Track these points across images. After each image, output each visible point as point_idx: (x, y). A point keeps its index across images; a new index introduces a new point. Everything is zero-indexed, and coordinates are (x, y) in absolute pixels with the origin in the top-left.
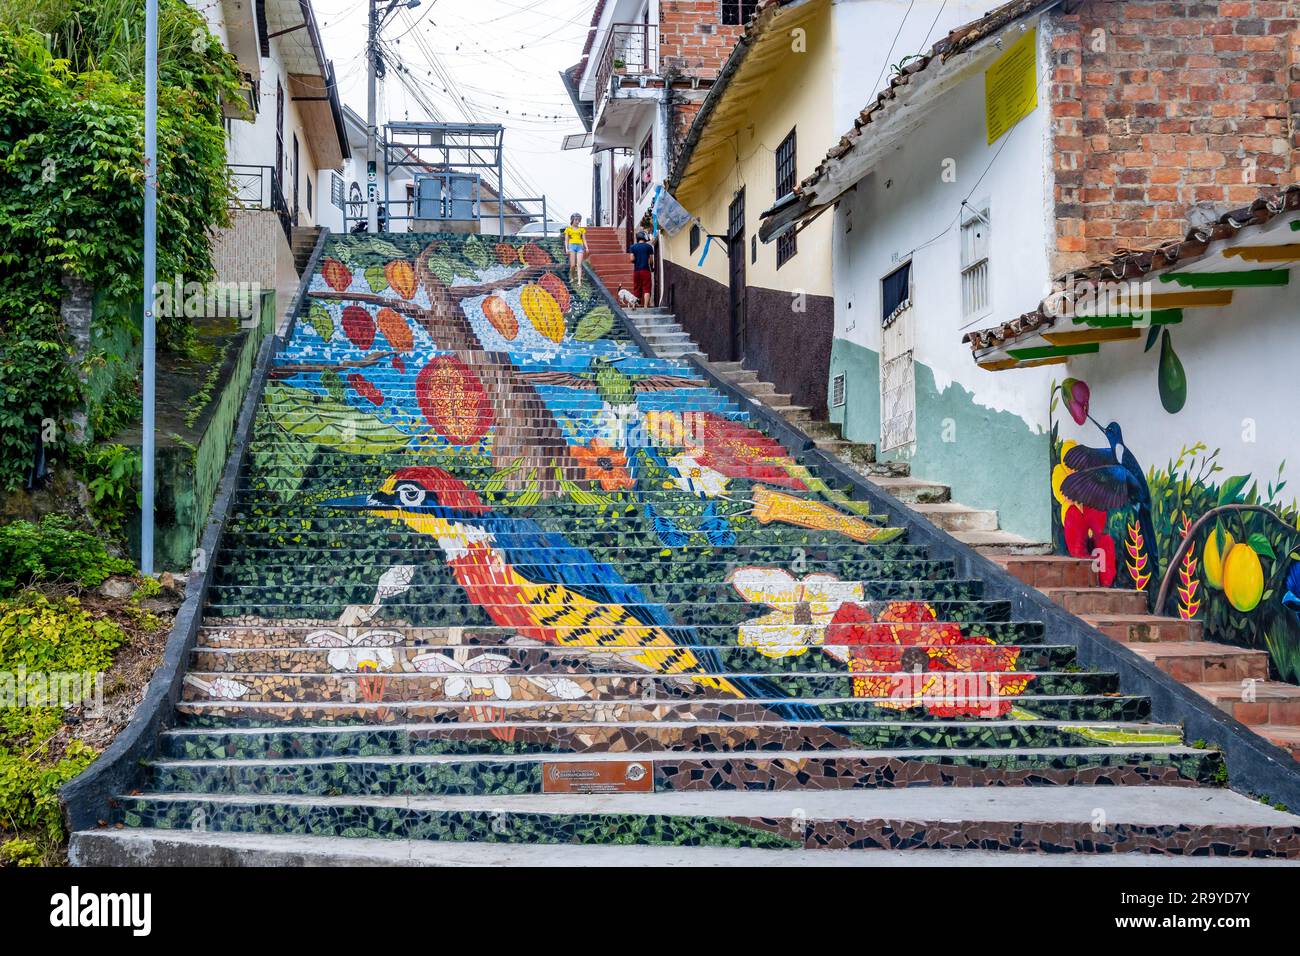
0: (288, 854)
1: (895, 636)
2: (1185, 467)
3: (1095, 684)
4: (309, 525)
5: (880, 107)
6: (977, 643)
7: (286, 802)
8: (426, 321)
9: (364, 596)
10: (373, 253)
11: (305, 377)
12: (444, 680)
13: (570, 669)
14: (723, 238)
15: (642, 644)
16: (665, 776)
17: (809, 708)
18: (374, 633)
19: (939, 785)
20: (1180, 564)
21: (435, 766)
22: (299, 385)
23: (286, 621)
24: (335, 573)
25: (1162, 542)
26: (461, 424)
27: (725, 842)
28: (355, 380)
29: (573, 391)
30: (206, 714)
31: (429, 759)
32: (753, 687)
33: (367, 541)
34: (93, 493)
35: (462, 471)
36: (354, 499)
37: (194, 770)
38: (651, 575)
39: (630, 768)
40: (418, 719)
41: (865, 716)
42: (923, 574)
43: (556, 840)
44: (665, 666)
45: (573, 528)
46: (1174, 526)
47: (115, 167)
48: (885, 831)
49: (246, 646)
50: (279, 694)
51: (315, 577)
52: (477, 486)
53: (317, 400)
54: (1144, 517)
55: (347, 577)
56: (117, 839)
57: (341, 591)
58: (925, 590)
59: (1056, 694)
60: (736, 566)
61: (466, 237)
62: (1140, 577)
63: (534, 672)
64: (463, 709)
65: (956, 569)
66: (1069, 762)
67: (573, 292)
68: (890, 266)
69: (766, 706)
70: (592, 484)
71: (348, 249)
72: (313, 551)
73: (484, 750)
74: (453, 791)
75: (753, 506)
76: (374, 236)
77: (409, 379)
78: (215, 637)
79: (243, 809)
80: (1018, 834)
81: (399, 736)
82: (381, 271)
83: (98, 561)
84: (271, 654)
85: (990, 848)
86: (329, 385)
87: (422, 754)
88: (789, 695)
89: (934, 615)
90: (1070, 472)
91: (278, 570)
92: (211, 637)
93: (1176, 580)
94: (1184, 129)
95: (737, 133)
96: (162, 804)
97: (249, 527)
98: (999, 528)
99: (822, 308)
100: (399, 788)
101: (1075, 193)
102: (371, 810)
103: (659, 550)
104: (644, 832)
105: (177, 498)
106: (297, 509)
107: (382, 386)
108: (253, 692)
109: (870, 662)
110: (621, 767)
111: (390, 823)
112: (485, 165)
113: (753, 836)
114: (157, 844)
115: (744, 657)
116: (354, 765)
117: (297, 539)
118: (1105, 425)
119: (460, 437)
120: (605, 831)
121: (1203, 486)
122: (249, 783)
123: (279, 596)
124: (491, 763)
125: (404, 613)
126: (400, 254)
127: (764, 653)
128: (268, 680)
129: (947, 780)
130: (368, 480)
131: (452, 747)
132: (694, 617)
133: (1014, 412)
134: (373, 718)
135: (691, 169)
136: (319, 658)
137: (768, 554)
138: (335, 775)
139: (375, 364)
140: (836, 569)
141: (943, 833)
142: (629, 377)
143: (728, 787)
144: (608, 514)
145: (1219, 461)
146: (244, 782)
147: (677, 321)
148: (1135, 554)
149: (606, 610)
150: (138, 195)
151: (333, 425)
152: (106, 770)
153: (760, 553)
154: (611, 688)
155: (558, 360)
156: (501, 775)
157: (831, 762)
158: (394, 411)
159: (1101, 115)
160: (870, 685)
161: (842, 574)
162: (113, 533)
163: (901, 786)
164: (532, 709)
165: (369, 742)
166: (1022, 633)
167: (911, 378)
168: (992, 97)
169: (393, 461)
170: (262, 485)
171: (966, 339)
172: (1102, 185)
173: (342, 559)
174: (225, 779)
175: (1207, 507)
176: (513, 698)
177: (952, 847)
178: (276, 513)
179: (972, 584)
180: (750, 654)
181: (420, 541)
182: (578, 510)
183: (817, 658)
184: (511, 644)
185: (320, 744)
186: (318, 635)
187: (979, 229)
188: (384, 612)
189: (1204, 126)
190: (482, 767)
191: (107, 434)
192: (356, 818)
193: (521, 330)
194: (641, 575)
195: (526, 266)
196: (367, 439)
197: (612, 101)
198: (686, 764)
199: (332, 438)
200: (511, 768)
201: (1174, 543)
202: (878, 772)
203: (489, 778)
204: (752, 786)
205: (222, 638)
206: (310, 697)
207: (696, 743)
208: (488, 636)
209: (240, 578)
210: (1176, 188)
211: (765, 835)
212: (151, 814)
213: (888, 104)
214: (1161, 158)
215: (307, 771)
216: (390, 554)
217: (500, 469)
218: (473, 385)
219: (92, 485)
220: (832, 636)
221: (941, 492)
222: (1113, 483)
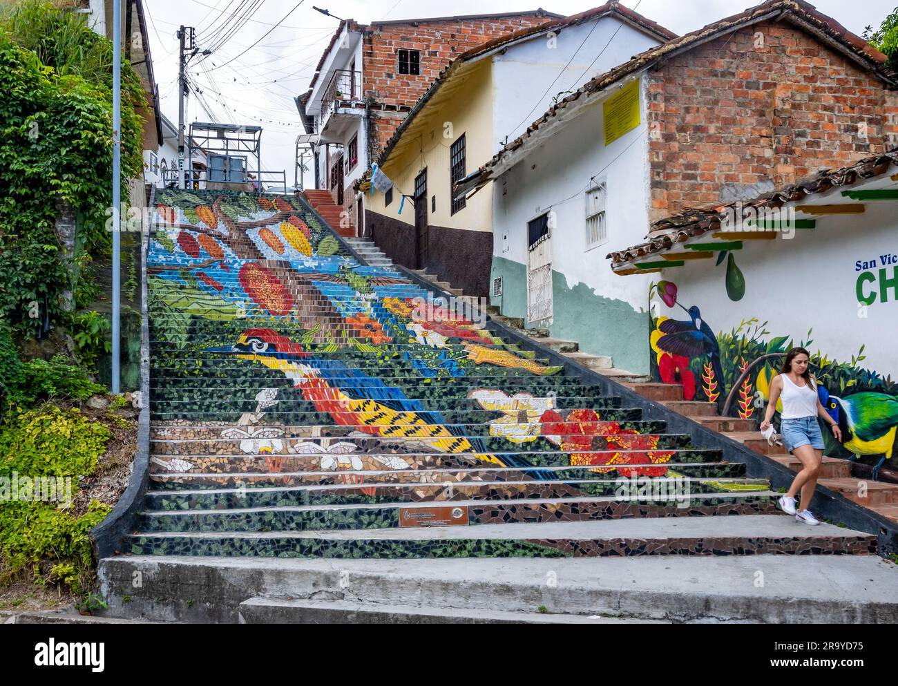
0: (252, 570)
1: (582, 430)
2: (744, 331)
3: (708, 456)
4: (201, 363)
5: (545, 120)
6: (629, 433)
7: (241, 537)
8: (229, 242)
9: (250, 407)
10: (186, 201)
11: (170, 273)
12: (320, 458)
13: (393, 451)
14: (411, 197)
15: (432, 436)
16: (475, 515)
17: (550, 473)
18: (265, 430)
19: (639, 517)
20: (740, 387)
21: (331, 512)
22: (167, 278)
23: (204, 423)
24: (227, 393)
25: (728, 374)
26: (277, 303)
27: (524, 555)
28: (201, 275)
29: (335, 285)
30: (170, 481)
31: (327, 508)
32: (511, 460)
33: (241, 373)
34: (77, 343)
35: (286, 331)
36: (224, 347)
37: (173, 517)
38: (423, 395)
39: (454, 510)
40: (309, 483)
41: (583, 477)
42: (582, 393)
43: (418, 556)
44: (452, 448)
45: (365, 366)
46: (736, 365)
47: (95, 136)
48: (622, 545)
49: (182, 438)
50: (213, 469)
51: (215, 395)
52: (297, 341)
53: (182, 288)
54: (715, 361)
55: (235, 395)
56: (133, 562)
57: (235, 404)
58: (588, 403)
59: (687, 462)
60: (474, 389)
61: (239, 193)
62: (711, 395)
63: (371, 453)
64: (337, 476)
65: (601, 390)
66: (713, 502)
67: (311, 227)
68: (534, 215)
69: (524, 472)
70: (367, 340)
71: (170, 198)
72: (209, 380)
73: (356, 501)
74: (342, 527)
75: (468, 353)
76: (183, 191)
77: (234, 276)
78: (162, 433)
79: (213, 541)
80: (700, 545)
81: (303, 494)
82: (193, 212)
83: (84, 385)
84: (203, 444)
85: (684, 553)
86: (186, 279)
87: (317, 504)
88: (532, 465)
89: (598, 417)
90: (663, 334)
91: (191, 391)
92: (159, 433)
93: (736, 396)
94: (718, 141)
95: (421, 136)
96: (157, 540)
97: (163, 365)
98: (613, 367)
99: (486, 239)
100: (308, 526)
101: (662, 174)
102: (298, 540)
103: (424, 379)
104: (474, 550)
105: (130, 346)
106: (190, 354)
107: (219, 280)
108: (196, 467)
109: (573, 445)
110: (448, 510)
111: (311, 548)
112: (250, 151)
113: (542, 550)
114: (161, 565)
115: (499, 443)
116: (279, 512)
117: (196, 372)
118: (688, 308)
119: (277, 311)
120: (450, 550)
121: (756, 343)
122: (210, 525)
123: (196, 407)
124: (367, 509)
125: (279, 417)
126: (202, 202)
127: (511, 440)
128: (206, 460)
129: (644, 514)
130: (230, 337)
131: (336, 500)
132: (458, 419)
133: (623, 300)
134: (280, 483)
135: (391, 156)
136: (234, 445)
137: (488, 381)
138: (266, 519)
139: (210, 267)
140: (532, 390)
141: (656, 546)
142: (364, 277)
143: (514, 521)
144: (383, 358)
145: (767, 327)
146: (206, 524)
147: (376, 245)
148: (709, 381)
149: (405, 415)
150: (108, 154)
151: (198, 303)
152: (119, 519)
153: (483, 381)
154: (424, 462)
155: (319, 266)
156: (373, 517)
157: (575, 505)
158: (231, 295)
159: (674, 131)
160: (580, 459)
161: (536, 393)
162: (89, 367)
163: (617, 518)
164: (380, 476)
165: (283, 497)
166: (655, 427)
167: (550, 280)
168: (608, 118)
169: (241, 325)
170: (163, 339)
171: (609, 257)
172: (675, 171)
173: (228, 384)
174: (194, 523)
175: (758, 355)
176: (364, 469)
177: (662, 554)
178: (177, 356)
179: (614, 399)
180: (502, 441)
181: (274, 374)
182: (365, 355)
183: (542, 443)
184: (351, 436)
185: (251, 499)
186: (229, 432)
187: (597, 194)
188: (267, 416)
189: (728, 140)
190: (361, 512)
191: (85, 305)
192: (289, 546)
193: (286, 249)
194: (417, 394)
195: (279, 211)
196: (220, 311)
197: (335, 115)
198: (488, 507)
199: (199, 311)
200: (379, 512)
201: (736, 375)
202: (603, 510)
203: (365, 518)
204: (528, 520)
205: (166, 433)
206: (234, 470)
207: (488, 495)
208: (337, 431)
209: (166, 396)
210: (714, 174)
211: (549, 549)
212: (150, 546)
213: (550, 119)
214: (706, 156)
215: (248, 516)
216: (259, 381)
217: (308, 330)
218: (273, 280)
219: (77, 337)
220: (545, 430)
221: (573, 346)
222: (693, 341)
